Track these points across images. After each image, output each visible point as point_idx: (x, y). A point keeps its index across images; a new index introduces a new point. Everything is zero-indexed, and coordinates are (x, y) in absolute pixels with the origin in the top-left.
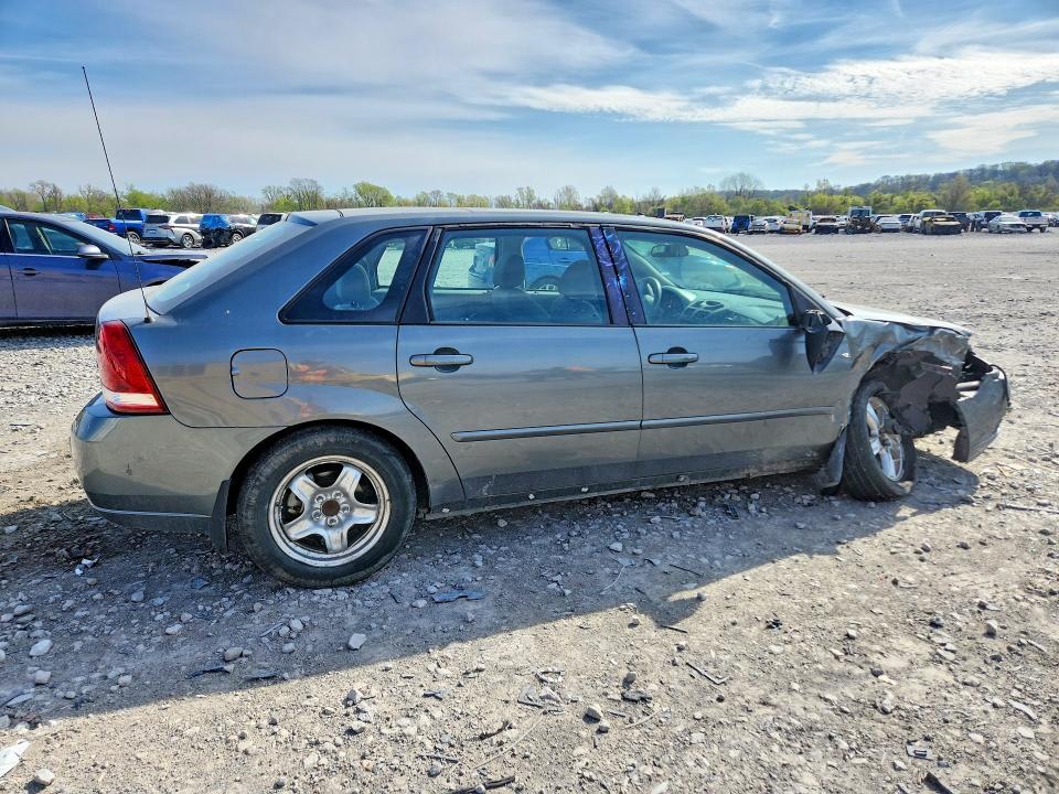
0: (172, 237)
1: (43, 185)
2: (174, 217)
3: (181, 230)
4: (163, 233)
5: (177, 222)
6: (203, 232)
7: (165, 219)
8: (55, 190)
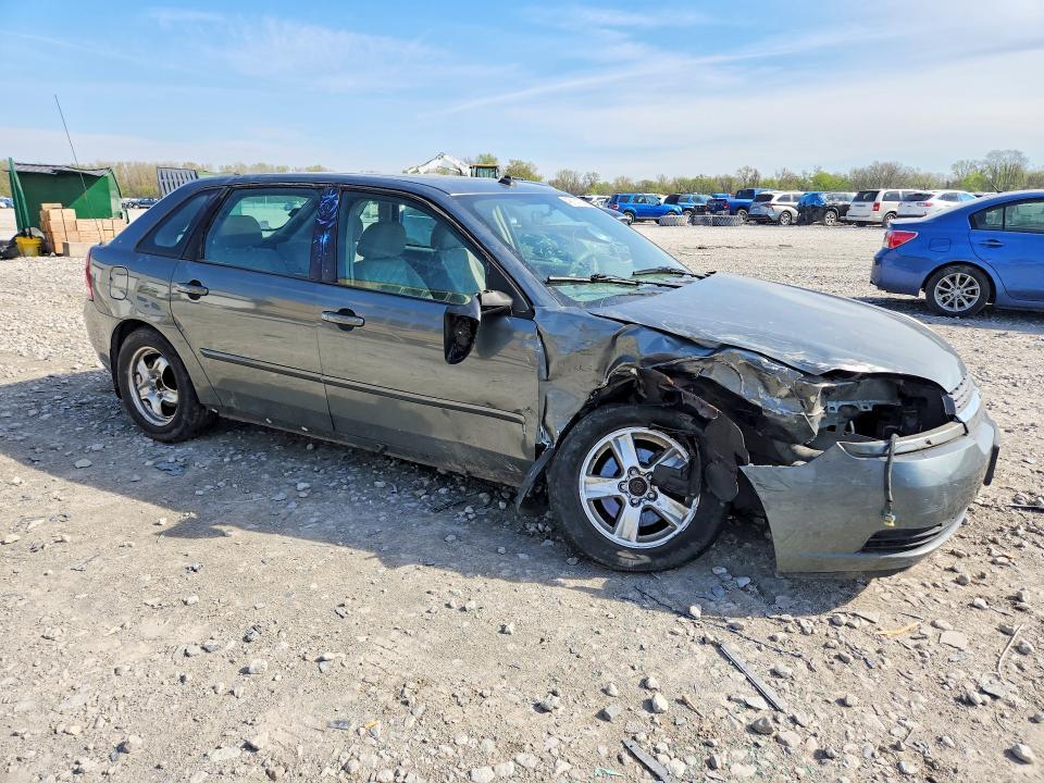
0: (771, 215)
1: (748, 170)
2: (777, 195)
3: (780, 207)
4: (764, 210)
5: (779, 200)
6: (800, 209)
7: (769, 197)
8: (756, 175)
